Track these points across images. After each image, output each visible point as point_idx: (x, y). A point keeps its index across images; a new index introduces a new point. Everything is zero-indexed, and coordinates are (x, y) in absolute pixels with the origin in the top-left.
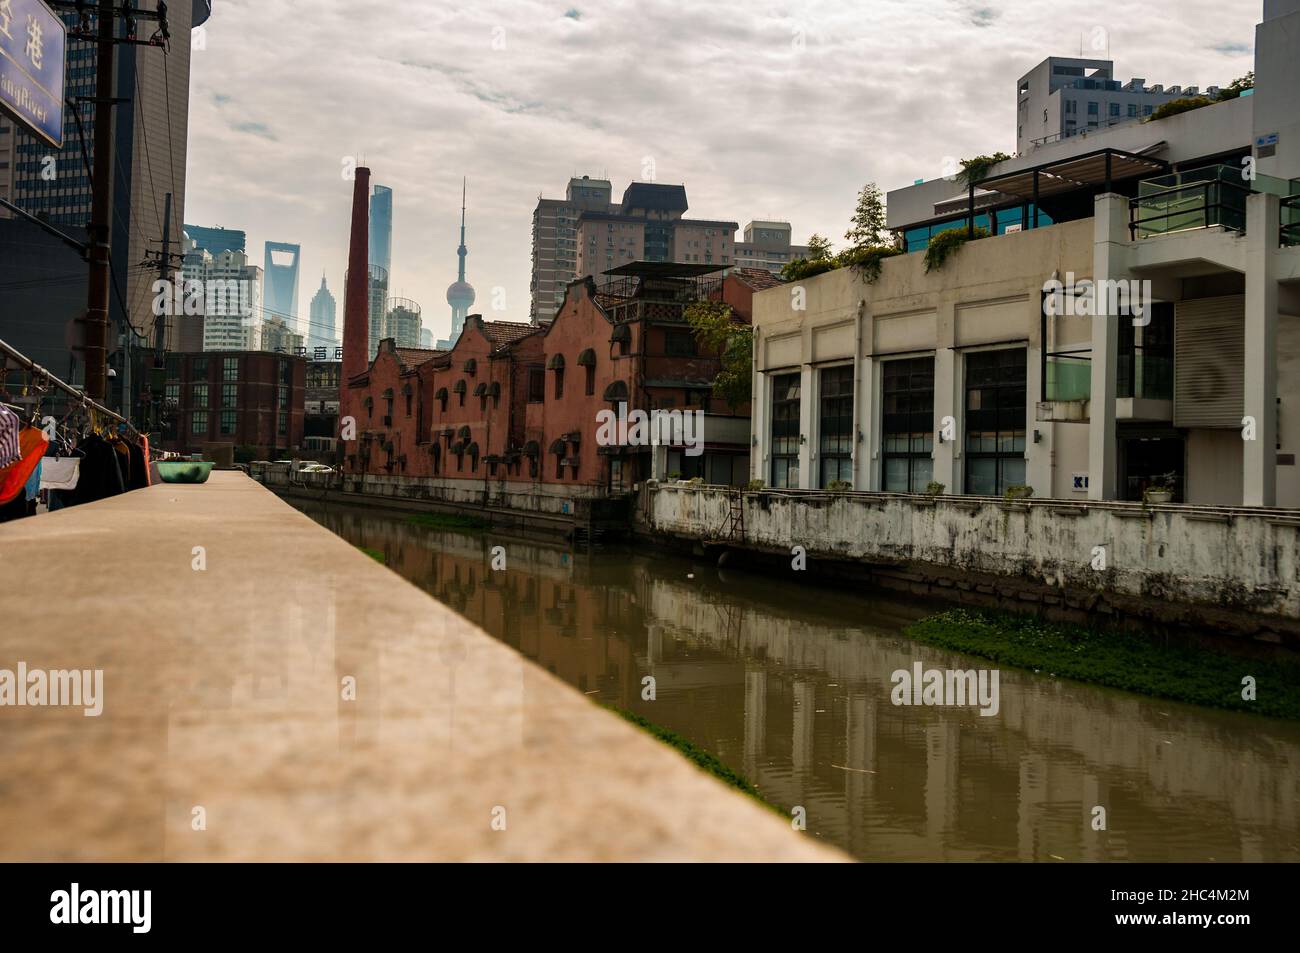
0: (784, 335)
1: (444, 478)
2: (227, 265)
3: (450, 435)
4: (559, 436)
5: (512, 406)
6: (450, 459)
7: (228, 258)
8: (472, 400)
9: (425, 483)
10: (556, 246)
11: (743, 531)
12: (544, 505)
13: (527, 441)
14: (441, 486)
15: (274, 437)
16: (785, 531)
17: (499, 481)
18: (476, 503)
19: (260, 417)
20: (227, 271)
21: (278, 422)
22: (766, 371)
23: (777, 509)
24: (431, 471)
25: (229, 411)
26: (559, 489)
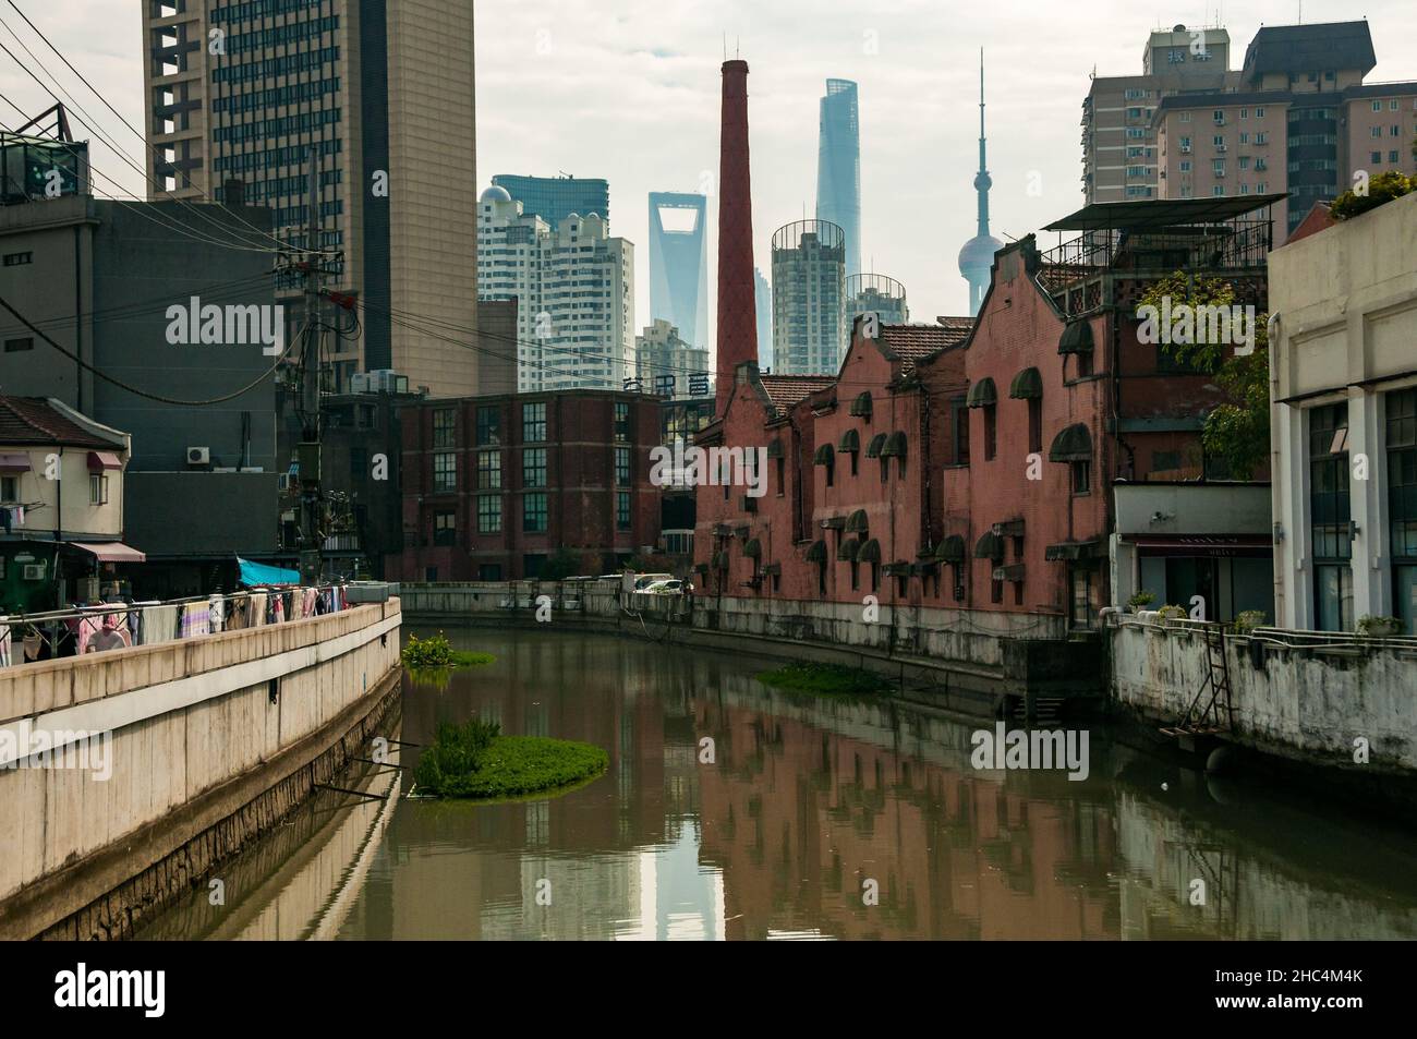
0: (1318, 330)
1: (834, 602)
2: (574, 239)
3: (838, 526)
4: (989, 528)
5: (927, 473)
6: (842, 569)
7: (574, 228)
8: (870, 466)
9: (808, 613)
10: (1126, 162)
11: (1231, 710)
12: (977, 651)
13: (947, 536)
14: (830, 617)
15: (610, 531)
16: (1290, 713)
17: (910, 606)
18: (880, 646)
19: (586, 501)
20: (574, 250)
21: (616, 506)
22: (1293, 400)
23: (1277, 669)
24: (816, 589)
25: (536, 493)
26: (995, 623)
